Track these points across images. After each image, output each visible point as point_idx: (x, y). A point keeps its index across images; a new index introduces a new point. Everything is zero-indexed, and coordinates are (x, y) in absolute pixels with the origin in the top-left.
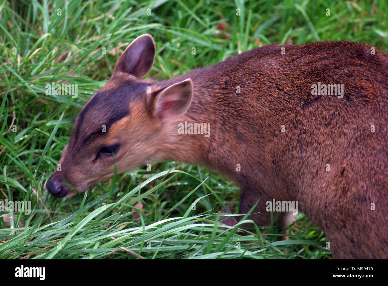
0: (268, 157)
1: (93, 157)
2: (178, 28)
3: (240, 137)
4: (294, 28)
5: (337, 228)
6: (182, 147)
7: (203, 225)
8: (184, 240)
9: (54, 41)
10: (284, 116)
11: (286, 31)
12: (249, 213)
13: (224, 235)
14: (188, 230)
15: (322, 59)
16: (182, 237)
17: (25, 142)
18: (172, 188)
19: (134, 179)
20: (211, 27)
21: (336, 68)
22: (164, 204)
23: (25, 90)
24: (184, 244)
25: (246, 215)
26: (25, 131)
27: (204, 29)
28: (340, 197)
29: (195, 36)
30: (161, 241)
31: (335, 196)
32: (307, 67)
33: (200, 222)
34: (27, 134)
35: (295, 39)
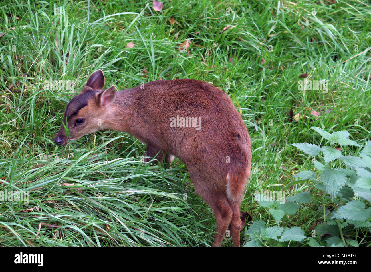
0: (159, 131)
1: (73, 126)
2: (125, 72)
3: (145, 122)
4: (177, 73)
5: (193, 165)
6: (116, 124)
7: (135, 161)
8: (126, 168)
9: (68, 77)
10: (166, 113)
11: (173, 75)
12: (156, 156)
13: (144, 166)
14: (128, 164)
15: (184, 88)
16: (125, 167)
17: (54, 122)
18: (121, 144)
19: (103, 140)
20: (139, 72)
21: (191, 93)
22: (117, 151)
23: (54, 99)
24: (126, 170)
25: (154, 157)
26: (54, 117)
27: (137, 73)
28: (194, 151)
29: (132, 76)
30: (115, 168)
31: (191, 150)
32: (177, 91)
33: (133, 160)
34: (55, 119)
35: (177, 78)
